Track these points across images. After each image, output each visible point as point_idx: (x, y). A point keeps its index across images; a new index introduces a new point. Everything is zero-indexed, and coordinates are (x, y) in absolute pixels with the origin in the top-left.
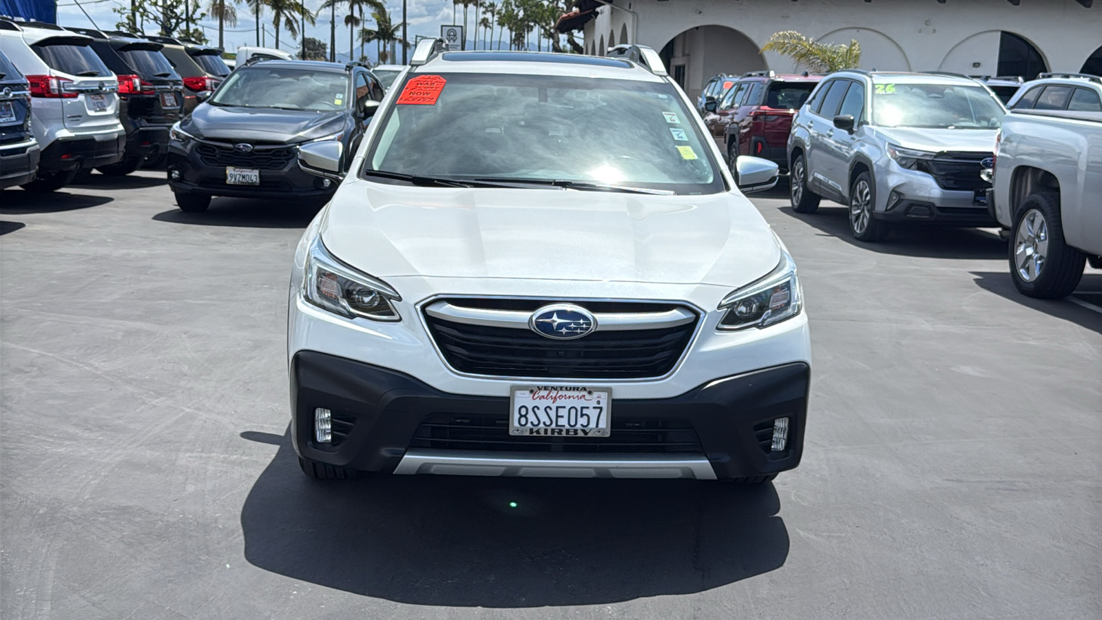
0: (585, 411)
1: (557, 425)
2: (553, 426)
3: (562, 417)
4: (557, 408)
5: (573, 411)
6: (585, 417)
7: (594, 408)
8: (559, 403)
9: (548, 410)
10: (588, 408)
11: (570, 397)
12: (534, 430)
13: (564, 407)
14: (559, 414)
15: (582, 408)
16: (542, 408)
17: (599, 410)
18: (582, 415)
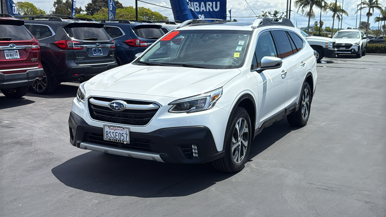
0: (123, 135)
1: (116, 138)
2: (115, 138)
3: (117, 136)
4: (116, 133)
5: (120, 134)
6: (123, 136)
7: (125, 134)
8: (116, 131)
9: (113, 133)
10: (123, 134)
11: (119, 130)
12: (110, 139)
13: (117, 133)
14: (116, 135)
15: (122, 133)
16: (112, 132)
17: (126, 135)
18: (122, 136)
